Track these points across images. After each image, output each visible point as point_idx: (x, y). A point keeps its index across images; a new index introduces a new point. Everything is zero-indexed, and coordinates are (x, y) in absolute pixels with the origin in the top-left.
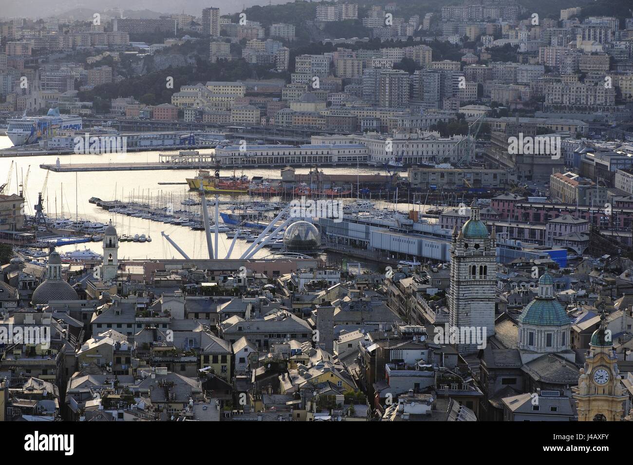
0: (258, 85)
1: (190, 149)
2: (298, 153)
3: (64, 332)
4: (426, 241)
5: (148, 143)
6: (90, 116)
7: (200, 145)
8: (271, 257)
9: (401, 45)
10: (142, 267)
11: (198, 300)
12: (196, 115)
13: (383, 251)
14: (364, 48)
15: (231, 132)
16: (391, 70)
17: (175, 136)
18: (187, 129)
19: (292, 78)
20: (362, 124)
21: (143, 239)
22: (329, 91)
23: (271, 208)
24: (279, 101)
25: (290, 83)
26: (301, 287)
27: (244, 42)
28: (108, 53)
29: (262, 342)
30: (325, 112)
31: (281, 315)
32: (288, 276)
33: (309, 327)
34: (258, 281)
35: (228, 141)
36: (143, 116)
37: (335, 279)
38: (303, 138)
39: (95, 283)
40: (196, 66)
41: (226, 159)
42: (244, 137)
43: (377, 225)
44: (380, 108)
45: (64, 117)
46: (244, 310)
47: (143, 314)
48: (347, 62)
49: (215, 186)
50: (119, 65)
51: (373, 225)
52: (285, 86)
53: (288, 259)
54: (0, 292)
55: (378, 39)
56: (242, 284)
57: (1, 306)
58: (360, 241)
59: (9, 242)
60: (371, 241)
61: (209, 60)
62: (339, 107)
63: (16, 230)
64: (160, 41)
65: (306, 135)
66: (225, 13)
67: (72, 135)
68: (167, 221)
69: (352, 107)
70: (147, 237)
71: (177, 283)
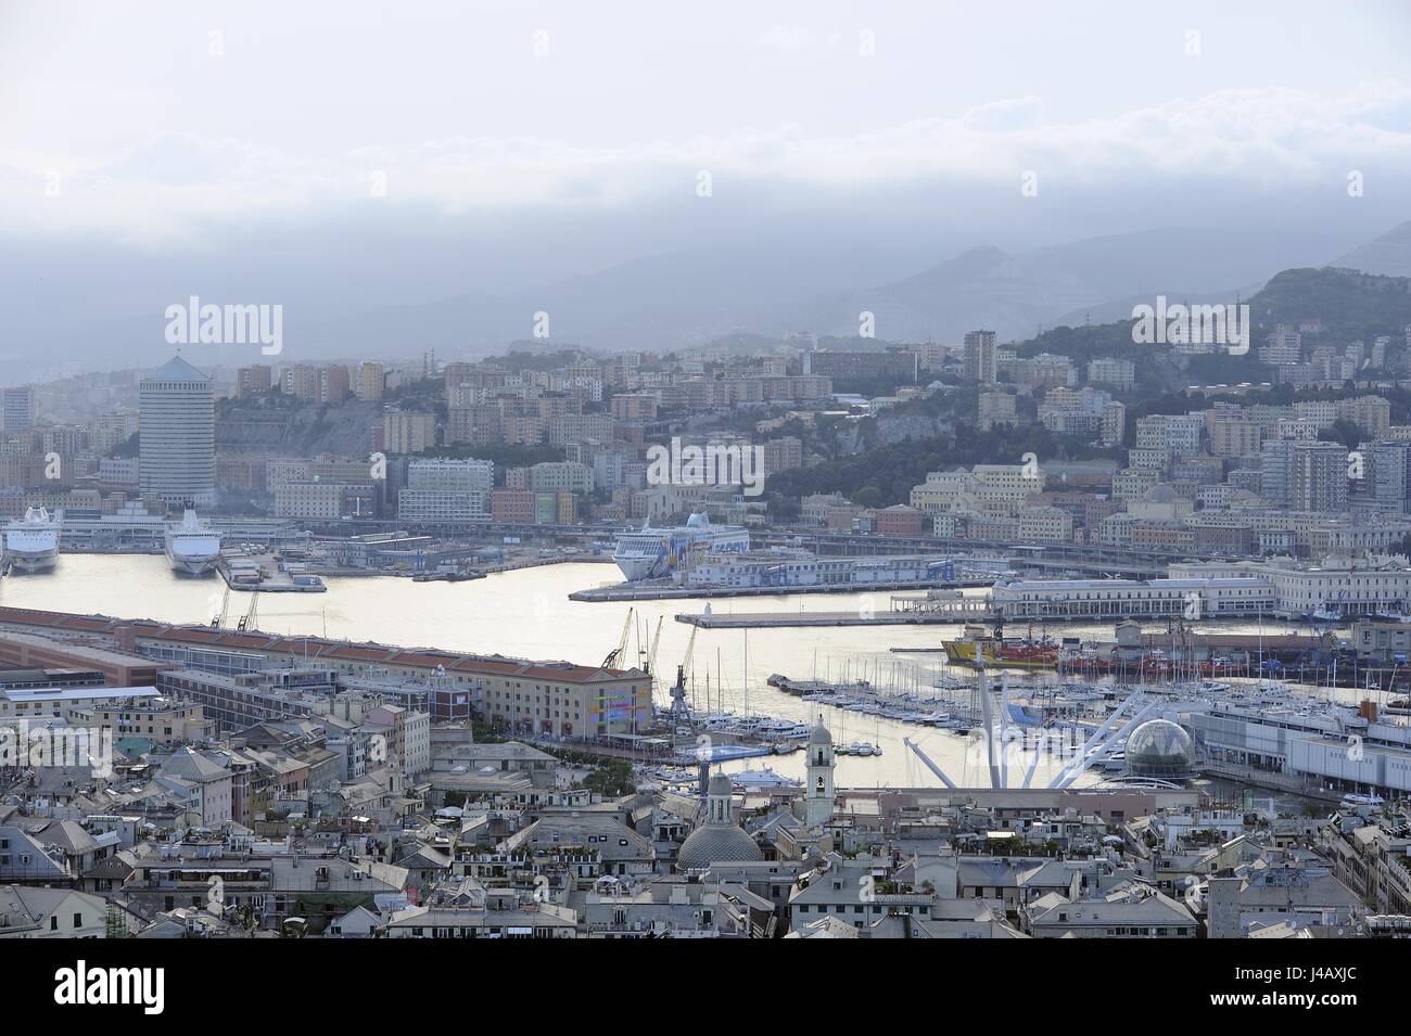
0: (1066, 471)
1: (945, 587)
2: (1144, 594)
3: (742, 920)
4: (1393, 759)
5: (868, 576)
6: (764, 527)
7: (964, 580)
8: (1105, 785)
9: (1332, 396)
10: (876, 802)
11: (982, 863)
12: (955, 526)
13: (1312, 775)
14: (1262, 403)
15: (1021, 556)
16: (1314, 442)
17: (919, 564)
18: (939, 551)
19: (1131, 457)
20: (1262, 542)
21: (866, 750)
22: (1198, 482)
23: (1099, 696)
24: (1107, 499)
25: (1127, 466)
26: (1171, 841)
27: (1040, 393)
28: (795, 413)
30: (1191, 518)
31: (1137, 893)
32: (1144, 822)
33: (1191, 917)
34: (1088, 829)
35: (1015, 572)
36: (858, 527)
37: (1234, 829)
38: (1153, 567)
39: (792, 831)
40: (955, 436)
41: (1012, 603)
42: (1043, 567)
43: (1298, 728)
44: (1295, 513)
45: (716, 528)
46: (1067, 884)
47: (885, 887)
48: (1233, 428)
49: (996, 656)
50: (814, 436)
51: (1290, 727)
52: (1118, 473)
53: (1139, 789)
54: (621, 845)
55: (1288, 386)
56: (1059, 835)
57: (622, 871)
58: (1267, 757)
59: (625, 754)
60: (1289, 758)
61: (978, 425)
62: (1219, 511)
63: (638, 733)
64: (889, 393)
65: (1159, 562)
66: (1006, 341)
67: (733, 561)
68: (908, 719)
69: (1244, 510)
70: (874, 746)
71: (941, 832)
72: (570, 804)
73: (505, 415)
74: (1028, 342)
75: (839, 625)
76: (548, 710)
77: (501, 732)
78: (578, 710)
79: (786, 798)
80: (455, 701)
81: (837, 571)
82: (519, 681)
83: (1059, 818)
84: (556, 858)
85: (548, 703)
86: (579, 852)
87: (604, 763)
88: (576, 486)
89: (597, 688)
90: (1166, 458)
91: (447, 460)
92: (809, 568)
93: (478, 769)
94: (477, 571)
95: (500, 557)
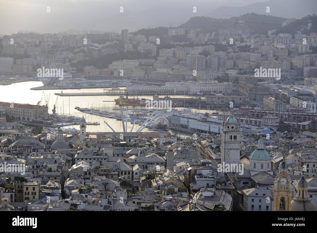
0: (143, 61)
1: (116, 87)
2: (160, 89)
3: (64, 162)
4: (212, 125)
5: (99, 84)
6: (76, 73)
7: (120, 86)
9: (202, 45)
10: (96, 135)
11: (119, 149)
13: (194, 129)
14: (187, 46)
15: (133, 80)
16: (198, 55)
17: (110, 82)
18: (115, 79)
19: (158, 58)
20: (186, 78)
21: (97, 124)
22: (173, 64)
24: (153, 68)
25: (157, 60)
26: (161, 144)
27: (138, 44)
28: (83, 48)
29: (145, 167)
30: (171, 72)
31: (152, 155)
32: (155, 139)
33: (164, 160)
34: (143, 141)
35: (131, 84)
36: (97, 74)
37: (175, 141)
38: (162, 83)
39: (76, 142)
40: (119, 53)
41: (131, 91)
42: (138, 83)
43: (192, 119)
46: (137, 153)
47: (96, 154)
48: (180, 52)
49: (126, 102)
50: (87, 53)
51: (190, 118)
52: (155, 62)
53: (156, 132)
54: (37, 145)
55: (193, 43)
56: (137, 142)
57: (37, 151)
58: (185, 125)
59: (41, 125)
60: (189, 125)
61: (124, 51)
62: (177, 70)
63: (45, 120)
64: (104, 43)
65: (164, 82)
66: (131, 32)
67: (68, 81)
68: (106, 117)
69: (182, 70)
71: (110, 142)
72: (26, 136)
73: (17, 47)
74: (135, 32)
75: (92, 95)
76: (24, 115)
77: (13, 120)
78: (31, 115)
79: (76, 134)
80: (2, 113)
81: (92, 83)
82: (17, 108)
83: (137, 139)
84: (22, 148)
85: (24, 113)
86: (28, 147)
87: (36, 127)
88: (33, 64)
89: (35, 110)
90: (166, 58)
91: (3, 58)
92: (85, 83)
93: (7, 128)
94: (9, 83)
95: (15, 80)
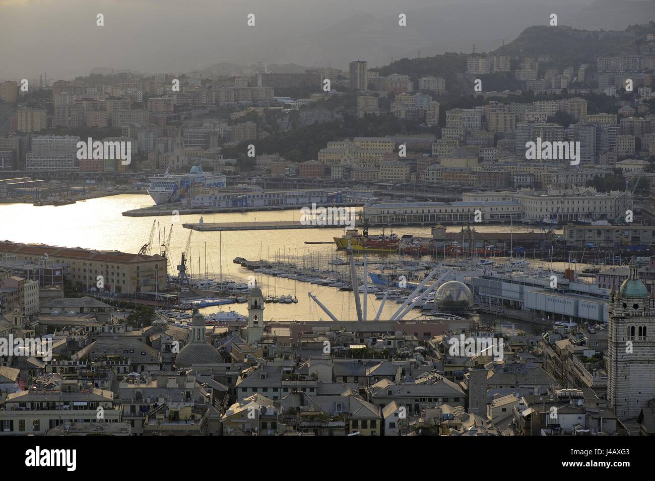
1: (337, 207)
2: (449, 210)
3: (208, 397)
4: (583, 301)
5: (294, 201)
6: (235, 173)
7: (347, 203)
8: (422, 318)
9: (555, 98)
10: (289, 329)
11: (347, 363)
12: (344, 172)
13: (538, 312)
14: (516, 102)
15: (380, 189)
16: (545, 124)
17: (322, 194)
18: (334, 187)
19: (443, 132)
20: (515, 181)
21: (289, 300)
22: (480, 146)
23: (422, 268)
24: (429, 156)
25: (440, 138)
27: (392, 96)
28: (253, 108)
29: (413, 406)
30: (477, 168)
31: (432, 378)
32: (439, 338)
33: (462, 391)
34: (409, 343)
35: (376, 198)
36: (288, 173)
38: (454, 195)
39: (240, 346)
40: (344, 121)
41: (374, 217)
42: (393, 195)
43: (531, 285)
44: (534, 164)
45: (207, 174)
46: (394, 373)
47: (290, 377)
48: (500, 116)
49: (364, 246)
50: (264, 121)
51: (527, 284)
52: (435, 141)
53: (440, 320)
54: (142, 354)
55: (531, 92)
56: (392, 346)
57: (143, 369)
58: (514, 301)
59: (151, 303)
60: (525, 302)
61: (357, 115)
62: (492, 163)
63: (159, 291)
64: (306, 96)
65: (458, 192)
66: (374, 67)
67: (216, 193)
68: (314, 282)
69: (505, 162)
70: (293, 298)
72: (114, 331)
73: (87, 110)
74: (385, 68)
75: (276, 228)
76: (108, 279)
77: (81, 291)
78: (124, 279)
79: (237, 327)
80: (54, 274)
81: (276, 198)
82: (91, 262)
83: (393, 337)
84: (105, 363)
85: (108, 275)
86: (118, 359)
87: (139, 309)
89: (135, 266)
90: (462, 133)
91: (53, 136)
92: (260, 197)
93: (66, 312)
94: (70, 200)
95: (84, 191)
